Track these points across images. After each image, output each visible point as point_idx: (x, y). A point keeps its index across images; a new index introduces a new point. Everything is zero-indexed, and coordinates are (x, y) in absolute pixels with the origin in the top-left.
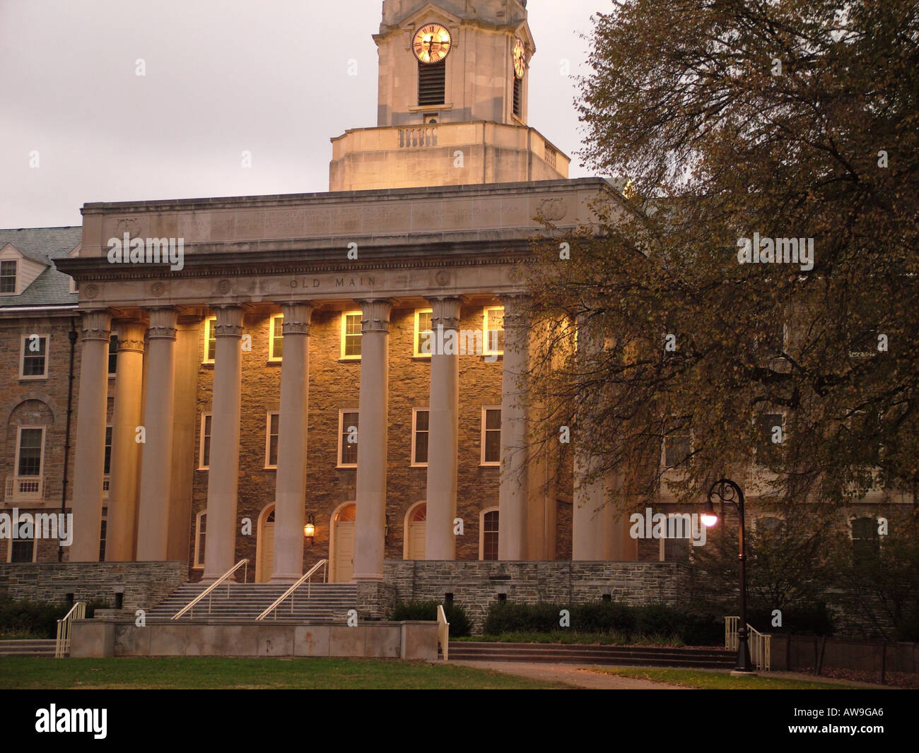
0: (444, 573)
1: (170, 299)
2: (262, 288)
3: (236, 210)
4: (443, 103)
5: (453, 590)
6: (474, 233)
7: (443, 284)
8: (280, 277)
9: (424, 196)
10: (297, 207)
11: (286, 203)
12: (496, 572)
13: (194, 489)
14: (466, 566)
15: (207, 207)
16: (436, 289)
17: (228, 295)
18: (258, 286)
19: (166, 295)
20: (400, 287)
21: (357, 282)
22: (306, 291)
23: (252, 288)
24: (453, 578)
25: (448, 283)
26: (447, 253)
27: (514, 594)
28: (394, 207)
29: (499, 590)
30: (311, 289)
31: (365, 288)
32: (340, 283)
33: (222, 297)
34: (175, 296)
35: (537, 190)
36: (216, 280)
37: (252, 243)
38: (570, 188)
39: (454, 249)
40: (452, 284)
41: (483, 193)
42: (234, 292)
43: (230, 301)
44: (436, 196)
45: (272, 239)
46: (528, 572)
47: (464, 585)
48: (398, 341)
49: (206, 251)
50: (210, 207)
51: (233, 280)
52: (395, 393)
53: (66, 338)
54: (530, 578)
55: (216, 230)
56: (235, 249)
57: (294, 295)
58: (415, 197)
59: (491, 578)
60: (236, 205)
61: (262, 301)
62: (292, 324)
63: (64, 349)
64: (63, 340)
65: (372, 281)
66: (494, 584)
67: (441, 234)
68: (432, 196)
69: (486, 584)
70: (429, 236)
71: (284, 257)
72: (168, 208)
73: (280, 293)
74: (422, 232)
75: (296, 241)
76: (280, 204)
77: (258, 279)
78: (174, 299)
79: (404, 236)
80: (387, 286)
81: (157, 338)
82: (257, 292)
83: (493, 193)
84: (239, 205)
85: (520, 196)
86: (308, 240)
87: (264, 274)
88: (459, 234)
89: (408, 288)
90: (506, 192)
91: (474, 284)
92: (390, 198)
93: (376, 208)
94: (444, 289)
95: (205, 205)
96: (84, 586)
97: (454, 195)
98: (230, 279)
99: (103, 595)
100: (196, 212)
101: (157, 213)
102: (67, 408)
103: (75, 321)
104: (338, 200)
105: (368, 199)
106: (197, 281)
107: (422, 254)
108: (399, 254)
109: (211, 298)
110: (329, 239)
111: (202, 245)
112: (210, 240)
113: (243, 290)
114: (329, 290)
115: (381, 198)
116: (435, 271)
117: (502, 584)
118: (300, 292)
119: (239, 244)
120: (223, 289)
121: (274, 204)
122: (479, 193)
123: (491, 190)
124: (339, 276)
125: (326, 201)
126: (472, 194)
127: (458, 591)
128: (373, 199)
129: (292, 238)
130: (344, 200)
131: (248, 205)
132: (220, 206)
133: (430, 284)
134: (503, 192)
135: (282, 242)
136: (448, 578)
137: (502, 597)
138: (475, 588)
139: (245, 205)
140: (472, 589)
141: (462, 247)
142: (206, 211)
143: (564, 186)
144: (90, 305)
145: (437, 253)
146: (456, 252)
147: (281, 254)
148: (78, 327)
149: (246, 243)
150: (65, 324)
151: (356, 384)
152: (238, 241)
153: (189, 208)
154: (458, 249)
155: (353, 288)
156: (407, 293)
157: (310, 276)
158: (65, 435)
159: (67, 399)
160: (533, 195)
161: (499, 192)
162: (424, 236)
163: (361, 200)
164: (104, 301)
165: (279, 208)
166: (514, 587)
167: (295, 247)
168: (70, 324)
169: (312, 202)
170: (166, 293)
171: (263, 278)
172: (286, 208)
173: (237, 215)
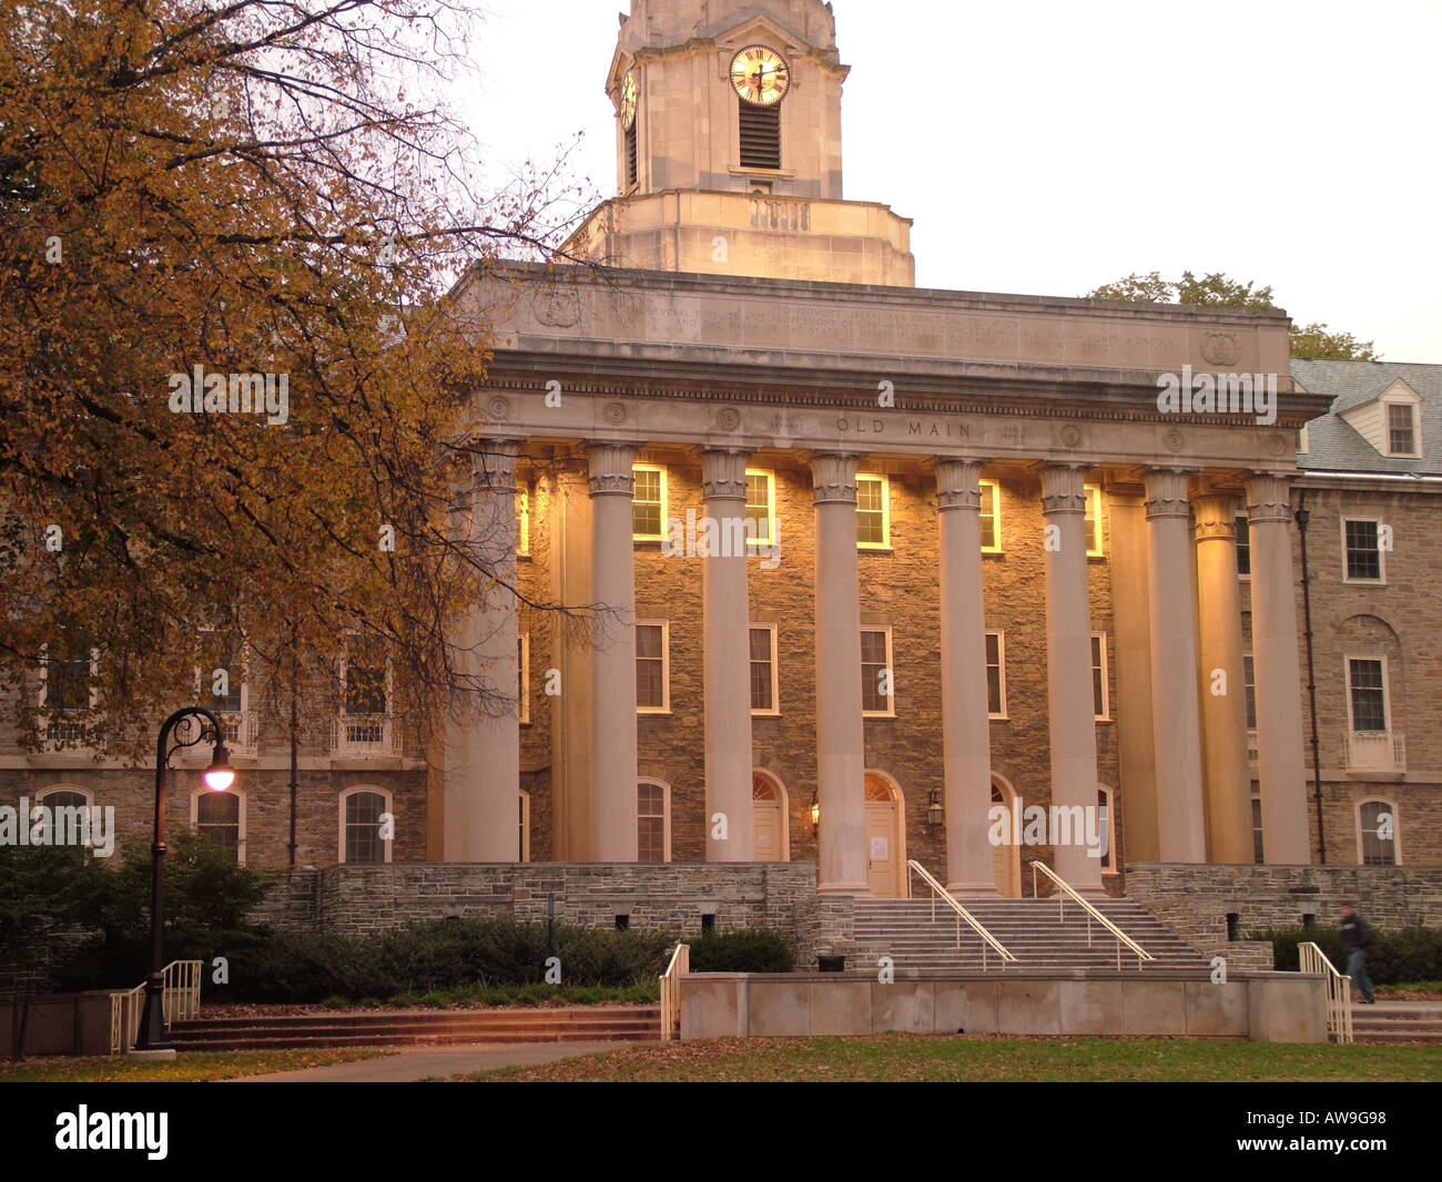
0: (1223, 883)
1: (638, 431)
2: (791, 427)
3: (742, 298)
4: (777, 167)
5: (1238, 908)
6: (1114, 372)
7: (1073, 445)
8: (820, 412)
9: (1039, 309)
10: (841, 304)
11: (825, 296)
12: (1298, 881)
14: (1254, 873)
15: (696, 287)
16: (1063, 451)
17: (736, 433)
18: (784, 422)
19: (630, 424)
20: (1008, 443)
21: (942, 430)
22: (862, 436)
23: (775, 425)
24: (1236, 890)
25: (1078, 443)
26: (1096, 398)
27: (1325, 914)
28: (990, 320)
29: (1305, 908)
30: (870, 435)
31: (954, 440)
32: (915, 429)
33: (728, 436)
34: (646, 428)
35: (1201, 319)
36: (716, 407)
37: (774, 353)
38: (1247, 322)
39: (1106, 394)
40: (1087, 445)
41: (1125, 315)
42: (746, 429)
43: (740, 443)
44: (1057, 311)
45: (805, 349)
46: (1344, 882)
47: (1253, 902)
48: (930, 525)
49: (698, 357)
50: (701, 288)
51: (743, 409)
52: (929, 605)
54: (1347, 891)
55: (709, 327)
56: (746, 359)
57: (844, 441)
58: (1021, 308)
59: (1291, 891)
60: (745, 291)
61: (792, 448)
62: (842, 488)
65: (964, 431)
66: (1297, 899)
67: (1065, 369)
68: (1051, 310)
69: (1286, 900)
70: (1050, 370)
71: (847, 380)
72: (629, 283)
73: (820, 436)
74: (1038, 363)
75: (846, 357)
76: (816, 296)
77: (784, 412)
78: (644, 431)
79: (1011, 367)
80: (988, 440)
81: (619, 494)
82: (784, 432)
83: (1139, 316)
84: (750, 291)
85: (1177, 325)
86: (864, 358)
87: (799, 404)
88: (1093, 371)
89: (1020, 447)
90: (1158, 317)
91: (1117, 449)
92: (988, 307)
93: (965, 319)
94: (1075, 452)
95: (693, 283)
96: (648, 903)
97: (1083, 312)
98: (738, 408)
99: (682, 917)
100: (675, 293)
101: (609, 289)
104: (907, 301)
105: (954, 304)
106: (681, 405)
107: (1059, 396)
108: (1024, 394)
109: (708, 435)
110: (896, 360)
111: (690, 349)
112: (700, 342)
113: (760, 427)
114: (899, 439)
115: (974, 306)
116: (1059, 424)
117: (1308, 900)
118: (853, 438)
119: (753, 353)
120: (729, 423)
121: (807, 295)
122: (1120, 314)
123: (1136, 312)
124: (914, 419)
125: (889, 300)
126: (1109, 314)
127: (1245, 910)
128: (962, 304)
129: (838, 352)
130: (916, 301)
131: (764, 292)
132: (718, 288)
133: (1054, 443)
134: (1153, 316)
135: (822, 356)
136: (1229, 891)
137: (1308, 918)
138: (1270, 907)
139: (758, 291)
140: (1265, 908)
141: (1119, 391)
142: (693, 295)
143: (1238, 318)
144: (499, 430)
145: (1082, 397)
146: (1110, 399)
147: (843, 376)
149: (764, 353)
151: (869, 587)
152: (748, 347)
153: (665, 285)
154: (1113, 395)
155: (933, 439)
156: (1019, 455)
157: (868, 414)
160: (1192, 325)
161: (1148, 316)
162: (1041, 369)
163: (945, 304)
164: (522, 426)
165: (813, 302)
166: (1324, 904)
167: (842, 365)
169: (867, 298)
170: (630, 421)
171: (796, 411)
172: (823, 303)
173: (744, 306)
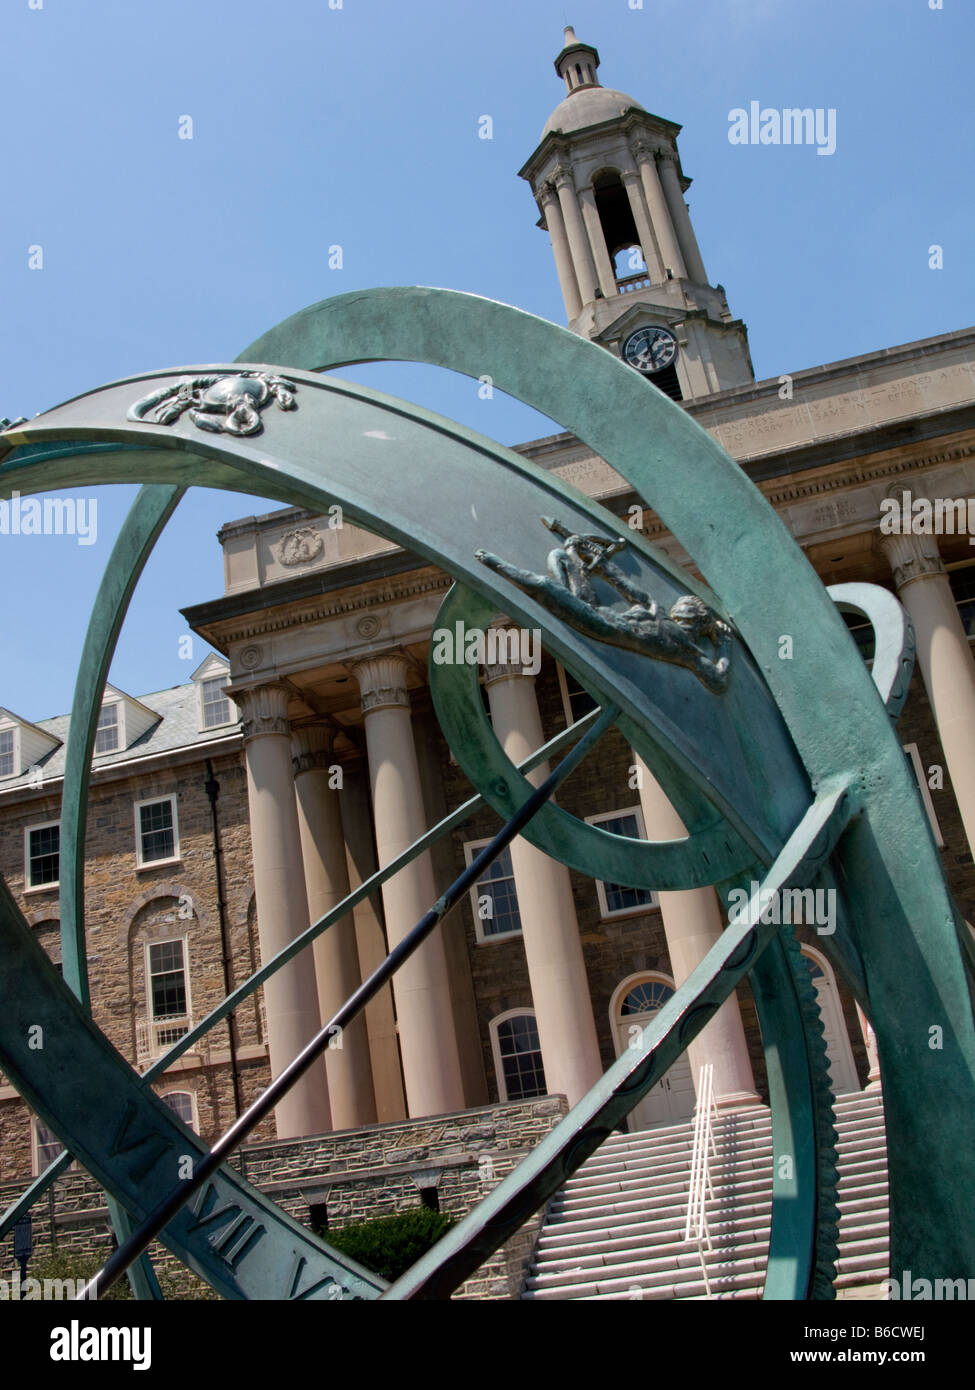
1: (393, 637)
9: (824, 378)
13: (474, 979)
19: (384, 632)
20: (823, 525)
26: (908, 441)
28: (771, 407)
34: (401, 633)
44: (846, 372)
53: (203, 796)
63: (202, 811)
64: (198, 798)
68: (838, 375)
74: (838, 431)
78: (400, 636)
83: (948, 347)
89: (839, 525)
90: (971, 341)
97: (878, 365)
99: (393, 1197)
102: (216, 900)
103: (213, 765)
108: (817, 463)
116: (881, 487)
123: (942, 343)
126: (910, 356)
134: (966, 342)
144: (253, 678)
145: (889, 445)
148: (219, 773)
150: (198, 774)
156: (839, 534)
158: (220, 943)
159: (216, 887)
161: (959, 344)
164: (274, 667)
168: (205, 773)
170: (383, 630)
